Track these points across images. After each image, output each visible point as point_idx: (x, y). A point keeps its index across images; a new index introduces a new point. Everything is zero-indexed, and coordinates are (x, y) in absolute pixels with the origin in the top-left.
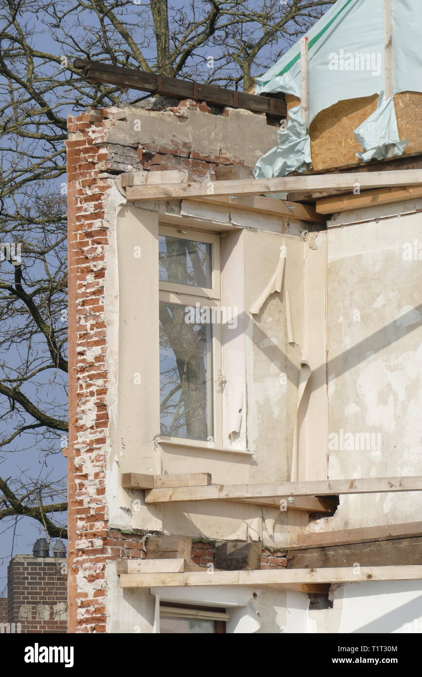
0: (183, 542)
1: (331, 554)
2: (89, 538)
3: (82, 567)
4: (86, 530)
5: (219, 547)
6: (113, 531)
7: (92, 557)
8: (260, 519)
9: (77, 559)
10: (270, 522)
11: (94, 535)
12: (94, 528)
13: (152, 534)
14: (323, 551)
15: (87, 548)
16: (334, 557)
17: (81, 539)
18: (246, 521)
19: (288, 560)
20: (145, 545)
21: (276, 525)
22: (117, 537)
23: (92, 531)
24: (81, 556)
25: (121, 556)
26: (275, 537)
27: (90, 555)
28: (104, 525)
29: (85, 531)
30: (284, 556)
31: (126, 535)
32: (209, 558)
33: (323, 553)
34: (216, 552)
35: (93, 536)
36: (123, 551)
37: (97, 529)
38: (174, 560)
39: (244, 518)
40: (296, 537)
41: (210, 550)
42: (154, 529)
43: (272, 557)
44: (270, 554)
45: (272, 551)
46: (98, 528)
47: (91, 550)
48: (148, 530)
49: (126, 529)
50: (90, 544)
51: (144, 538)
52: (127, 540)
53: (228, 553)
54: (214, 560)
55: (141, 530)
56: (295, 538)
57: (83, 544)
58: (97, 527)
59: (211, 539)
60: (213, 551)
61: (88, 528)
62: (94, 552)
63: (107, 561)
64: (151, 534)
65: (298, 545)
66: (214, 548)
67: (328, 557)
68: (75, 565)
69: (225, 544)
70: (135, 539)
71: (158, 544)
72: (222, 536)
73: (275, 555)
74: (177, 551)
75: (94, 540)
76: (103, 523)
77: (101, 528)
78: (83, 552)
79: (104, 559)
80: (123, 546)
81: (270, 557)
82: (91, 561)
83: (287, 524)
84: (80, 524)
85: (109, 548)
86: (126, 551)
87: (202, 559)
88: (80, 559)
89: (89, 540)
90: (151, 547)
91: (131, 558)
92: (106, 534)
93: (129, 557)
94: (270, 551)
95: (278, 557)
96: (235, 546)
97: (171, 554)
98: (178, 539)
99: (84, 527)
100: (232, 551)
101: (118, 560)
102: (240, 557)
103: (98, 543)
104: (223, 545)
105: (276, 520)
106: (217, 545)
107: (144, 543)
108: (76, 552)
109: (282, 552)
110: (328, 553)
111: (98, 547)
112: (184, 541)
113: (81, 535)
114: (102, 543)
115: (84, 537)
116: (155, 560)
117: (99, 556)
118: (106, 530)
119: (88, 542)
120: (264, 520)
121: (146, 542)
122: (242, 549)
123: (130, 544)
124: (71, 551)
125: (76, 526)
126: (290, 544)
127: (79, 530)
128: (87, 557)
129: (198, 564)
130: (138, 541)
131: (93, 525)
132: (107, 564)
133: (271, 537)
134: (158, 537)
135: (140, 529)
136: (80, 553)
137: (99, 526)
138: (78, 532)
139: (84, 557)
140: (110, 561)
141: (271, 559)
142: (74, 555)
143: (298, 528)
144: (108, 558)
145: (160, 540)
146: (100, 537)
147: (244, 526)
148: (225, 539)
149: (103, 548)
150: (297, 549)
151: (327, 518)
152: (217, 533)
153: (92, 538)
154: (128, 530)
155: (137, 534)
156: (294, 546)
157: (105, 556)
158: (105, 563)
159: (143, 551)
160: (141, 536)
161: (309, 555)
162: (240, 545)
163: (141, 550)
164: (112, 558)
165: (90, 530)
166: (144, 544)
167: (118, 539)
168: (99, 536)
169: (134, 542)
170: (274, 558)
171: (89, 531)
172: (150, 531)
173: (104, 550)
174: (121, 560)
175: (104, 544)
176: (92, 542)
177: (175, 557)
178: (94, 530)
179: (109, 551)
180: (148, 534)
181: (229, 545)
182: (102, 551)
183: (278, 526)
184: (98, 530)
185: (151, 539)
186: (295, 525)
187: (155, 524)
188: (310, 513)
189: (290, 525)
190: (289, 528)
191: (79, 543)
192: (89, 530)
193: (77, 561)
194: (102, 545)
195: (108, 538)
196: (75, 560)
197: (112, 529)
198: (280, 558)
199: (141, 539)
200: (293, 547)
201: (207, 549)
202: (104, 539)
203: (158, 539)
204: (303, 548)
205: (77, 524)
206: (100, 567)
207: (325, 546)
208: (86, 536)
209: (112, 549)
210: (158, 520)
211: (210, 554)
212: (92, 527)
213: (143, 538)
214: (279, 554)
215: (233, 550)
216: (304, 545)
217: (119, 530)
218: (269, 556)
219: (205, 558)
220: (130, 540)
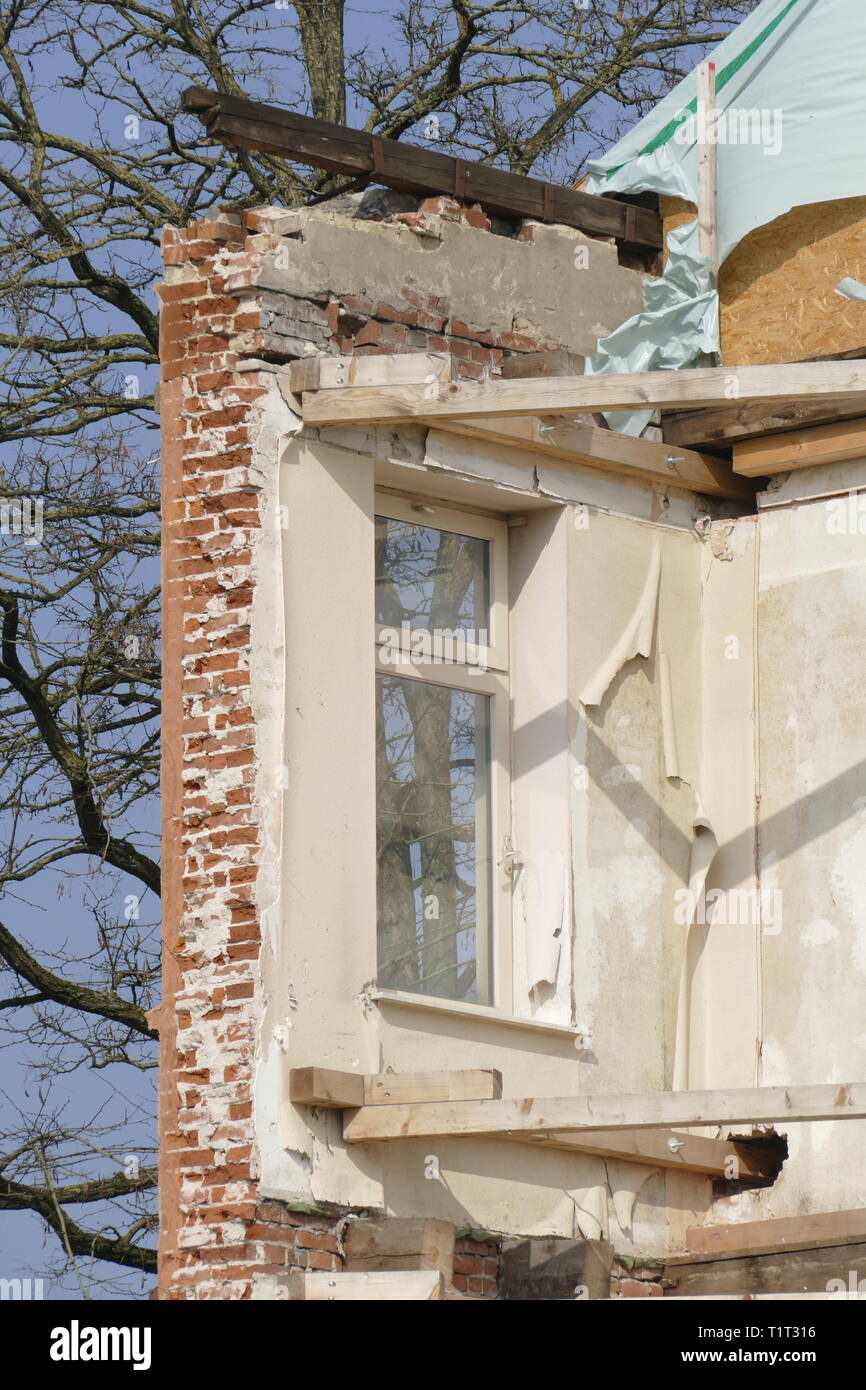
0: (434, 1234)
1: (771, 1273)
2: (212, 1222)
3: (193, 1291)
4: (205, 1203)
5: (510, 1250)
6: (270, 1204)
7: (217, 1267)
8: (604, 1191)
9: (181, 1271)
10: (624, 1198)
11: (225, 1214)
12: (224, 1198)
13: (359, 1216)
14: (751, 1265)
15: (207, 1244)
16: (778, 1278)
17: (191, 1225)
18: (572, 1193)
19: (664, 1289)
20: (343, 1241)
21: (638, 1204)
22: (278, 1217)
23: (219, 1205)
24: (192, 1264)
25: (287, 1264)
26: (636, 1233)
27: (214, 1261)
28: (247, 1191)
29: (200, 1206)
30: (657, 1280)
31: (299, 1215)
32: (487, 1277)
33: (752, 1269)
34: (503, 1262)
35: (221, 1217)
36: (291, 1254)
37: (230, 1200)
38: (414, 1274)
39: (566, 1186)
40: (684, 1235)
41: (490, 1259)
42: (366, 1204)
43: (629, 1280)
44: (625, 1273)
45: (630, 1265)
46: (235, 1198)
47: (215, 1249)
48: (352, 1205)
49: (300, 1200)
50: (214, 1236)
51: (341, 1225)
52: (301, 1229)
53: (533, 1264)
54: (497, 1283)
55: (335, 1204)
56: (681, 1237)
57: (197, 1235)
58: (230, 1196)
59: (493, 1233)
60: (495, 1260)
61: (210, 1198)
62: (225, 1254)
63: (255, 1275)
64: (356, 1217)
65: (687, 1254)
66: (499, 1253)
67: (763, 1278)
68: (176, 1286)
69: (526, 1244)
70: (318, 1225)
71: (373, 1239)
72: (517, 1226)
73: (637, 1275)
74: (419, 1254)
75: (225, 1226)
76: (245, 1186)
77: (241, 1196)
78: (197, 1254)
79: (248, 1272)
80: (292, 1241)
81: (624, 1281)
82: (216, 1275)
83: (663, 1204)
84: (189, 1188)
85: (259, 1246)
86: (298, 1254)
87: (471, 1279)
88: (190, 1271)
89: (212, 1226)
90: (357, 1246)
91: (308, 1269)
92: (253, 1212)
93: (304, 1268)
94: (623, 1264)
95: (643, 1281)
96: (550, 1249)
97: (406, 1261)
98: (424, 1227)
99: (198, 1195)
100: (542, 1261)
101: (281, 1274)
102: (562, 1274)
103: (235, 1232)
104: (520, 1246)
105: (638, 1194)
106: (505, 1247)
107: (339, 1237)
108: (178, 1254)
109: (651, 1269)
110: (764, 1269)
111: (234, 1244)
112: (438, 1231)
113: (192, 1215)
114: (244, 1232)
115: (199, 1220)
116: (370, 1273)
117: (237, 1263)
118: (254, 1202)
119: (208, 1230)
120: (610, 1193)
121: (345, 1233)
122: (566, 1255)
123: (307, 1237)
124: (167, 1252)
125: (179, 1194)
126: (670, 1251)
127: (186, 1202)
128: (206, 1267)
129: (462, 1291)
130: (327, 1232)
131: (222, 1191)
132: (255, 1282)
133: (627, 1232)
134: (373, 1222)
135: (333, 1201)
136: (189, 1258)
137: (236, 1192)
138: (185, 1208)
139: (200, 1266)
140: (263, 1275)
141: (627, 1284)
142: (176, 1263)
143: (687, 1213)
144: (256, 1268)
145: (380, 1229)
146: (238, 1219)
147: (566, 1205)
148: (523, 1234)
149: (246, 1246)
150: (687, 1262)
151: (757, 1190)
152: (506, 1218)
153: (218, 1222)
154: (303, 1203)
155: (326, 1213)
156: (679, 1255)
157: (250, 1263)
158: (251, 1281)
159: (338, 1254)
160: (332, 1220)
161: (717, 1277)
162: (561, 1249)
163: (332, 1253)
164: (267, 1269)
165: (214, 1201)
166: (340, 1239)
167: (280, 1224)
168: (237, 1216)
169: (316, 1233)
170: (632, 1283)
171: (212, 1205)
172: (356, 1207)
173: (248, 1251)
174: (286, 1274)
175: (249, 1236)
176: (218, 1232)
177: (416, 1267)
178: (224, 1202)
179: (261, 1251)
180: (351, 1216)
181: (534, 1245)
182: (244, 1252)
183: (642, 1208)
184: (233, 1202)
185: (356, 1225)
186: (681, 1207)
187: (367, 1191)
188: (715, 1179)
189: (671, 1206)
190: (668, 1212)
191: (186, 1234)
192: (210, 1203)
193: (183, 1276)
194: (243, 1238)
195: (258, 1222)
196: (176, 1274)
197: (267, 1200)
198: (646, 1284)
199: (332, 1226)
200: (677, 1259)
201: (483, 1256)
202: (249, 1224)
203: (373, 1226)
204: (703, 1259)
205: (182, 1190)
206: (238, 1290)
207: (755, 1253)
208: (203, 1217)
209: (267, 1248)
210: (373, 1182)
211: (489, 1269)
212: (218, 1195)
213: (338, 1224)
214: (645, 1274)
215: (543, 1258)
216: (706, 1252)
217: (283, 1203)
218: (621, 1278)
219: (478, 1276)
220: (308, 1228)
